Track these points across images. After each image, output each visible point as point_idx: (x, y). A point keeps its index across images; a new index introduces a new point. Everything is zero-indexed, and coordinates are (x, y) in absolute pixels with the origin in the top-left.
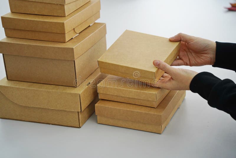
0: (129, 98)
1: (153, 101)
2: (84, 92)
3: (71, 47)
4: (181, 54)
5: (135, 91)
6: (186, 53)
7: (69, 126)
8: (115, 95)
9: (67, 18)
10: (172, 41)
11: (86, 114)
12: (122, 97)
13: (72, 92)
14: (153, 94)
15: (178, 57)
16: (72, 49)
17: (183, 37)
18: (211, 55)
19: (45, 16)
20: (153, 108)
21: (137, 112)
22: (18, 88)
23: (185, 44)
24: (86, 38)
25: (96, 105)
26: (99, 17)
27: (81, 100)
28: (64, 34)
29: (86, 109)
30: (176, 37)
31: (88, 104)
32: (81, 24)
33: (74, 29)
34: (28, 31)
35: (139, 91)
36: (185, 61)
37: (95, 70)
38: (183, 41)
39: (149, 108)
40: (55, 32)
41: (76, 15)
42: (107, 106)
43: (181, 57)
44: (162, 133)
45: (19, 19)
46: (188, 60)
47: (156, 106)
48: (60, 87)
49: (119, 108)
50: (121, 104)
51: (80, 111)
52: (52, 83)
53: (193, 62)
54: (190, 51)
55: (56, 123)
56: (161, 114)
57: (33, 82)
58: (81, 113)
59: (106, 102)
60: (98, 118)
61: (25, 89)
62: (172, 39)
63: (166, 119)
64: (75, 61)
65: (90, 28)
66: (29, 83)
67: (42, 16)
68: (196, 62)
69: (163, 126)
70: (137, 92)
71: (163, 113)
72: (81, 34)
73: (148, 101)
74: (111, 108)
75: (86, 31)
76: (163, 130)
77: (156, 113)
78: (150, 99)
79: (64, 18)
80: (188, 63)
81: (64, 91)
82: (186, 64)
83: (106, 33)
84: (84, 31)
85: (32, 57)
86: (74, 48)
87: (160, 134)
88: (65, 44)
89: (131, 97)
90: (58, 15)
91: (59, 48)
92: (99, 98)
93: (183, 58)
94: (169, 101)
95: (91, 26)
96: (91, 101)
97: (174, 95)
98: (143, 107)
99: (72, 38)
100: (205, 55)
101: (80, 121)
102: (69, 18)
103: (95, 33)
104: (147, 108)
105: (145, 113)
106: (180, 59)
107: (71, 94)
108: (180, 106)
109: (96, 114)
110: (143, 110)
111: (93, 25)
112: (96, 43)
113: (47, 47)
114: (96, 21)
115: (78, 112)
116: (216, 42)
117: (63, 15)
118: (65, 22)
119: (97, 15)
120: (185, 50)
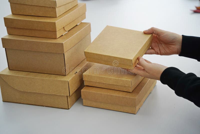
0: (109, 84)
1: (129, 87)
2: (72, 79)
3: (61, 42)
4: (153, 44)
5: (114, 79)
6: (157, 44)
7: (60, 108)
8: (98, 82)
9: (58, 18)
10: (145, 33)
11: (73, 98)
12: (103, 83)
13: (62, 80)
14: (129, 81)
15: (150, 47)
16: (62, 44)
17: (155, 30)
18: (178, 47)
19: (40, 17)
20: (129, 93)
21: (116, 96)
22: (17, 77)
23: (157, 36)
24: (74, 35)
25: (82, 90)
26: (85, 18)
27: (70, 86)
28: (56, 31)
29: (74, 94)
30: (149, 30)
31: (76, 90)
32: (69, 23)
33: (64, 27)
34: (26, 29)
35: (117, 78)
36: (156, 50)
37: (82, 62)
38: (155, 34)
39: (126, 93)
40: (48, 30)
41: (65, 16)
42: (91, 91)
43: (153, 47)
44: (136, 113)
45: (18, 19)
46: (159, 50)
47: (131, 91)
48: (52, 75)
49: (101, 93)
50: (102, 89)
51: (69, 95)
52: (46, 73)
53: (163, 51)
54: (161, 42)
55: (49, 105)
56: (136, 98)
57: (30, 71)
58: (69, 97)
59: (90, 88)
60: (84, 100)
61: (23, 77)
62: (145, 32)
63: (140, 102)
64: (65, 54)
65: (77, 27)
66: (27, 72)
67: (38, 17)
68: (165, 52)
69: (137, 108)
70: (116, 79)
71: (137, 97)
72: (70, 31)
73: (125, 87)
74: (94, 93)
75: (74, 29)
76: (137, 110)
77: (131, 97)
78: (126, 85)
79: (55, 18)
80: (159, 52)
81: (55, 79)
82: (157, 53)
83: (90, 31)
84: (72, 30)
85: (29, 51)
86: (63, 43)
87: (135, 114)
88: (56, 40)
89: (110, 83)
90: (51, 16)
91: (51, 43)
92: (85, 85)
93: (155, 48)
94: (142, 87)
95: (78, 25)
96: (78, 87)
97: (146, 82)
98: (120, 92)
99: (62, 35)
100: (173, 46)
101: (69, 104)
102: (60, 19)
103: (82, 31)
104: (124, 92)
105: (123, 97)
106: (152, 48)
107: (61, 81)
108: (152, 91)
109: (82, 98)
110: (121, 95)
111: (80, 24)
112: (82, 39)
113: (41, 42)
114: (83, 21)
115: (67, 96)
116: (182, 35)
117: (54, 17)
118: (56, 22)
119: (83, 16)
120: (156, 42)
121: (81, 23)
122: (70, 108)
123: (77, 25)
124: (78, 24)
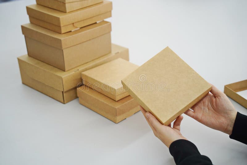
1: (114, 95)
2: (69, 76)
13: (58, 75)
28: (60, 27)
33: (73, 23)
47: (116, 99)
51: (63, 91)
71: (117, 107)
76: (119, 120)
77: (113, 106)
86: (62, 39)
87: (116, 123)
99: (71, 31)
109: (78, 96)
110: (106, 101)
118: (61, 17)
121: (104, 21)
122: (66, 103)
123: (96, 23)
124: (98, 22)
